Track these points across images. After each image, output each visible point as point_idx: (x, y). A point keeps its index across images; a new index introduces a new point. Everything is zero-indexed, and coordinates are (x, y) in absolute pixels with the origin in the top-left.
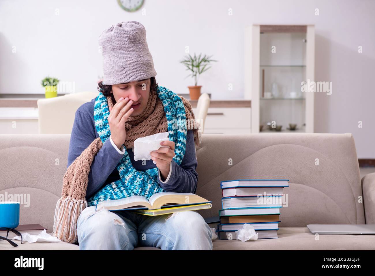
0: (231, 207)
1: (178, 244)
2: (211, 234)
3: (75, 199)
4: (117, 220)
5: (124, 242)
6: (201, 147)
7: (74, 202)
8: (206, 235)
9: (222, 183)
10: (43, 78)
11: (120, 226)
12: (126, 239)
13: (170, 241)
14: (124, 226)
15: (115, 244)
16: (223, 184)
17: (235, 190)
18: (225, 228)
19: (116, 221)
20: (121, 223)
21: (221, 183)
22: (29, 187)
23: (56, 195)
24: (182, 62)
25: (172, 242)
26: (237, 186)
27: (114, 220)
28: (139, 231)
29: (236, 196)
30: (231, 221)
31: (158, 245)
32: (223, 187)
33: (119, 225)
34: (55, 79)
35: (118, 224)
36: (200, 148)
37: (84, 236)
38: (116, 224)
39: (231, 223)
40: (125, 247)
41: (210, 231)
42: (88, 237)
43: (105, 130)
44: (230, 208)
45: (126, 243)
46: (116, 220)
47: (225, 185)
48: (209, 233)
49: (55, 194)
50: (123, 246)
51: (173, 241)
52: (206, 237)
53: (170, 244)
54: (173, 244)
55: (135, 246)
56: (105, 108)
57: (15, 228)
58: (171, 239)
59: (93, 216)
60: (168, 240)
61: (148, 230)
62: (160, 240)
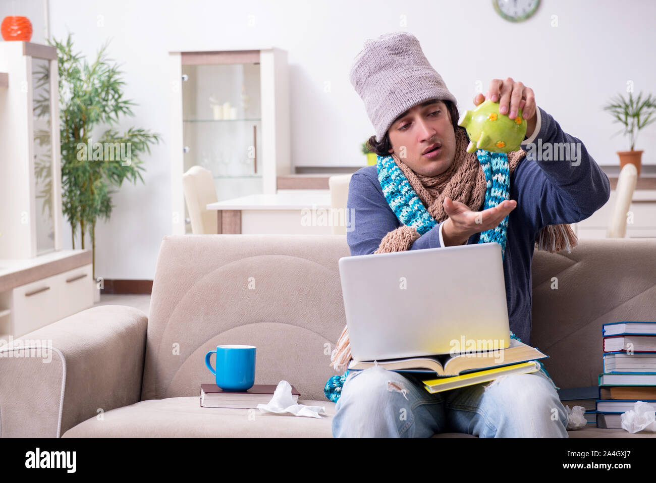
0: (615, 371)
1: (502, 431)
2: (565, 417)
9: (604, 326)
11: (399, 393)
13: (491, 425)
14: (404, 395)
16: (606, 328)
17: (622, 340)
18: (603, 407)
19: (392, 386)
20: (401, 390)
22: (280, 322)
23: (324, 338)
24: (606, 108)
25: (494, 426)
26: (623, 332)
27: (387, 384)
28: (447, 405)
29: (621, 350)
30: (614, 395)
31: (474, 432)
32: (605, 334)
33: (396, 392)
38: (391, 390)
39: (613, 399)
40: (407, 431)
41: (564, 412)
45: (409, 423)
46: (392, 384)
47: (610, 330)
49: (322, 336)
50: (403, 429)
51: (496, 426)
53: (491, 430)
54: (496, 430)
55: (435, 431)
57: (248, 389)
58: (492, 421)
59: (360, 375)
60: (489, 423)
61: (460, 404)
62: (476, 422)
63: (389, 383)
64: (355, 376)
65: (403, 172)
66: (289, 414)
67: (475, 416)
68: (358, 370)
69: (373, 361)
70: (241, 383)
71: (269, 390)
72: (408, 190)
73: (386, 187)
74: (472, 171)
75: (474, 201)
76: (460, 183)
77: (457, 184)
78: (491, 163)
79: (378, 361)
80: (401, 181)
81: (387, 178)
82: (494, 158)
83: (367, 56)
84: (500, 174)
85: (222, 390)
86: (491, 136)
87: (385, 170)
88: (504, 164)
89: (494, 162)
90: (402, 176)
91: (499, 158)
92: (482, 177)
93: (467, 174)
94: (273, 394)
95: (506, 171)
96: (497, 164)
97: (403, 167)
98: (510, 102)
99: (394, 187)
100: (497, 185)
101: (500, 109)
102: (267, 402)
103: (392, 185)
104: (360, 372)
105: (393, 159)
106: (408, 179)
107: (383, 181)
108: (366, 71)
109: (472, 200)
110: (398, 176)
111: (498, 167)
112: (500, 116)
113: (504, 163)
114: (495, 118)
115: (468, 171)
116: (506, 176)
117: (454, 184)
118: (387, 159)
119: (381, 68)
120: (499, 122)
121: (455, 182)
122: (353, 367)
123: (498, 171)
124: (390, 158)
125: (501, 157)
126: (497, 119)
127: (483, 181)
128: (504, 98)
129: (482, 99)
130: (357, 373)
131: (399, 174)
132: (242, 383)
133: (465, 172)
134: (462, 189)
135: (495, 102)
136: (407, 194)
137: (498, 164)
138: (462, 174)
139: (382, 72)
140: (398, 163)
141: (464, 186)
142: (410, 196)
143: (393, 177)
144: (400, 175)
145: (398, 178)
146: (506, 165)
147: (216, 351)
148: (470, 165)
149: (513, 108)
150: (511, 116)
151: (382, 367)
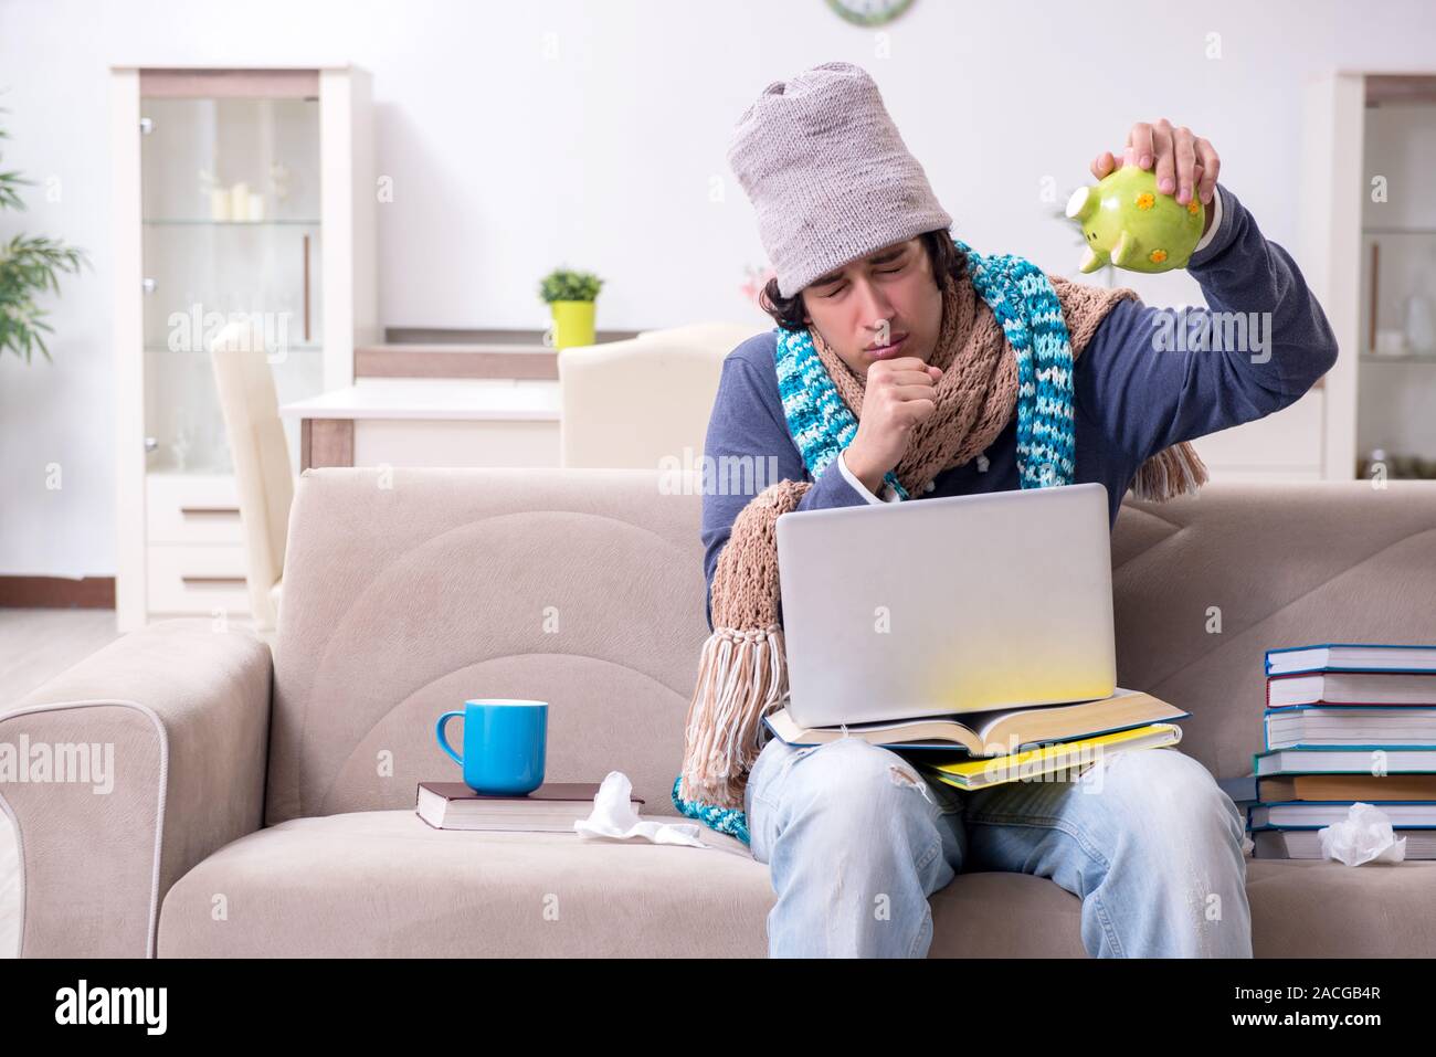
0: (1302, 743)
1: (1124, 863)
3: (738, 629)
4: (900, 772)
5: (925, 846)
6: (1182, 527)
7: (736, 641)
8: (1225, 833)
9: (1270, 656)
10: (545, 269)
11: (912, 789)
12: (932, 838)
13: (1094, 852)
14: (924, 793)
15: (896, 852)
16: (1272, 658)
17: (1319, 681)
18: (1281, 816)
19: (899, 774)
20: (915, 783)
21: (1267, 658)
25: (1101, 854)
26: (1321, 665)
27: (890, 771)
28: (970, 816)
29: (1320, 701)
30: (1300, 791)
31: (1041, 869)
32: (1272, 671)
33: (908, 788)
34: (590, 275)
35: (903, 783)
36: (1176, 531)
37: (786, 824)
38: (898, 784)
39: (1300, 801)
40: (929, 866)
42: (801, 826)
43: (817, 427)
44: (1300, 747)
45: (933, 851)
46: (898, 771)
47: (1280, 663)
48: (1234, 830)
50: (922, 861)
51: (1104, 855)
52: (1224, 842)
53: (1092, 862)
54: (1107, 863)
56: (801, 349)
57: (532, 791)
58: (1098, 845)
59: (815, 754)
60: (1089, 847)
61: (1005, 813)
62: (1052, 847)
63: (893, 769)
64: (802, 759)
65: (827, 372)
66: (639, 840)
67: (1049, 837)
68: (809, 746)
69: (839, 727)
70: (519, 778)
71: (584, 793)
72: (836, 411)
73: (791, 397)
74: (983, 364)
75: (987, 422)
76: (958, 389)
77: (951, 390)
78: (1032, 345)
79: (850, 726)
80: (821, 392)
81: (796, 378)
82: (1040, 335)
83: (760, 134)
84: (1055, 368)
85: (475, 792)
86: (1141, 240)
87: (793, 361)
88: (1062, 347)
89: (1040, 342)
90: (825, 381)
91: (1051, 334)
92: (1010, 374)
93: (973, 369)
94: (592, 800)
95: (1068, 360)
96: (1047, 347)
97: (830, 359)
98: (1176, 172)
99: (807, 401)
100: (1052, 392)
101: (1159, 184)
102: (586, 817)
103: (805, 396)
104: (813, 748)
105: (809, 338)
106: (836, 387)
107: (786, 382)
108: (757, 164)
109: (983, 421)
110: (816, 380)
111: (1049, 353)
112: (1158, 200)
113: (1062, 344)
114: (1150, 203)
115: (976, 365)
116: (1067, 372)
117: (945, 391)
118: (797, 337)
119: (789, 164)
120: (1156, 211)
121: (948, 388)
122: (799, 739)
123: (1050, 363)
124: (803, 334)
125: (1055, 332)
126: (1153, 206)
127: (1012, 382)
128: (1164, 162)
129: (1112, 166)
130: (807, 751)
131: (818, 376)
132: (522, 778)
133: (970, 366)
134: (962, 402)
135: (1146, 171)
136: (832, 420)
137: (1051, 346)
138: (963, 371)
139: (791, 172)
140: (820, 348)
141: (966, 395)
142: (839, 424)
143: (806, 380)
144: (821, 378)
145: (817, 384)
146: (1066, 348)
147: (463, 712)
148: (982, 351)
149: (1183, 183)
150: (1181, 199)
151: (862, 737)
